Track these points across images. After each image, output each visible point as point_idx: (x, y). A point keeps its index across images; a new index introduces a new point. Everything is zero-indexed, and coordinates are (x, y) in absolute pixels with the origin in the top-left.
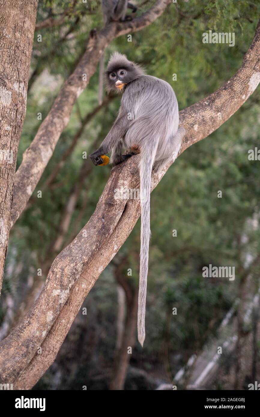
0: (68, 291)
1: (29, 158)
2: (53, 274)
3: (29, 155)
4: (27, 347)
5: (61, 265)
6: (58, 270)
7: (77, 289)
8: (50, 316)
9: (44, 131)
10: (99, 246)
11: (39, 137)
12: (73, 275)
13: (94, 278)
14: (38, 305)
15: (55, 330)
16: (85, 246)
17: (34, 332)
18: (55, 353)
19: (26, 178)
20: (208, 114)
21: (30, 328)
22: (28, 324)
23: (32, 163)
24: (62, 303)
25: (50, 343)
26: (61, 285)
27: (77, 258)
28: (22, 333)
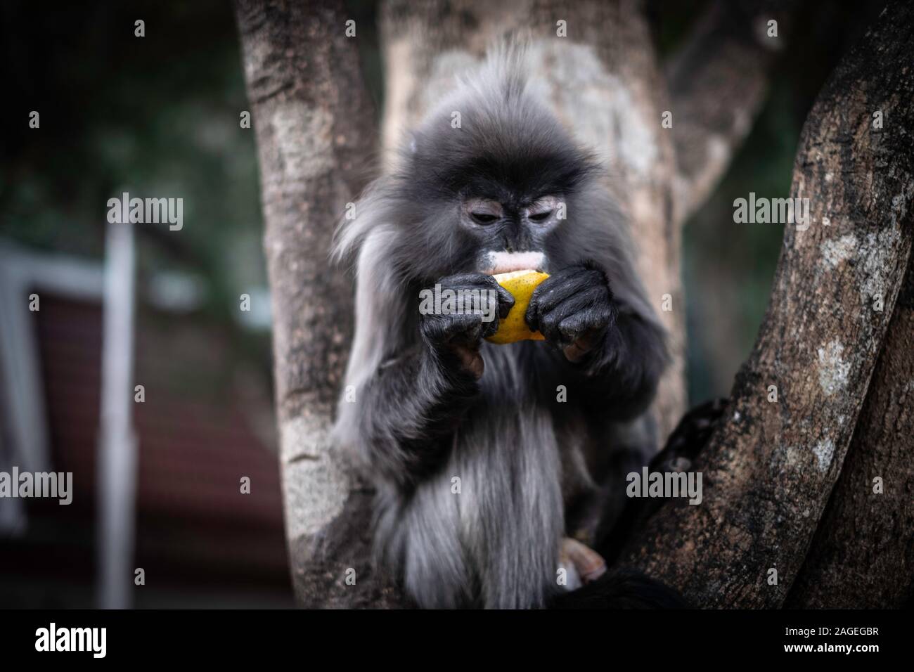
0: (893, 234)
2: (809, 174)
4: (755, 527)
5: (835, 124)
6: (826, 149)
8: (834, 368)
12: (898, 149)
14: (771, 330)
15: (881, 434)
17: (773, 454)
22: (742, 425)
24: (881, 295)
26: (852, 212)
28: (723, 468)
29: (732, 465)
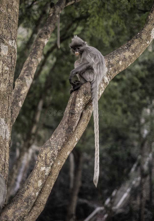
0: (50, 168)
1: (19, 84)
2: (41, 157)
3: (19, 83)
4: (28, 202)
5: (45, 152)
6: (43, 155)
7: (55, 166)
8: (40, 183)
9: (27, 67)
10: (67, 139)
11: (24, 71)
12: (52, 157)
13: (65, 158)
14: (33, 177)
15: (43, 191)
16: (58, 139)
17: (31, 193)
18: (44, 204)
19: (18, 97)
20: (127, 54)
21: (29, 191)
22: (27, 188)
23: (21, 87)
24: (47, 175)
25: (41, 199)
26: (46, 164)
27: (55, 147)
28: (24, 194)
29: (25, 194)
